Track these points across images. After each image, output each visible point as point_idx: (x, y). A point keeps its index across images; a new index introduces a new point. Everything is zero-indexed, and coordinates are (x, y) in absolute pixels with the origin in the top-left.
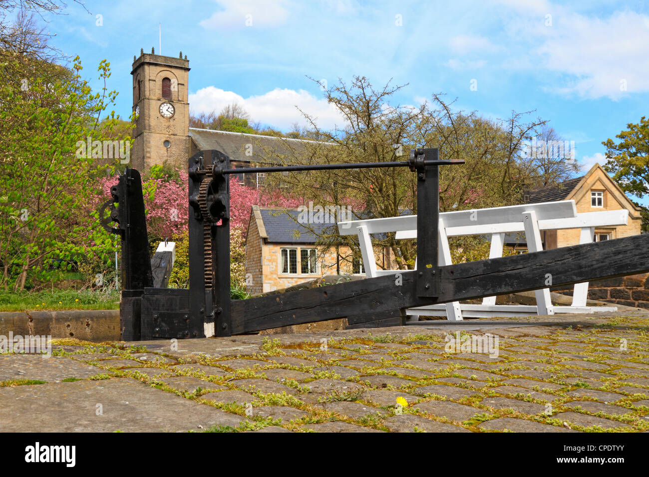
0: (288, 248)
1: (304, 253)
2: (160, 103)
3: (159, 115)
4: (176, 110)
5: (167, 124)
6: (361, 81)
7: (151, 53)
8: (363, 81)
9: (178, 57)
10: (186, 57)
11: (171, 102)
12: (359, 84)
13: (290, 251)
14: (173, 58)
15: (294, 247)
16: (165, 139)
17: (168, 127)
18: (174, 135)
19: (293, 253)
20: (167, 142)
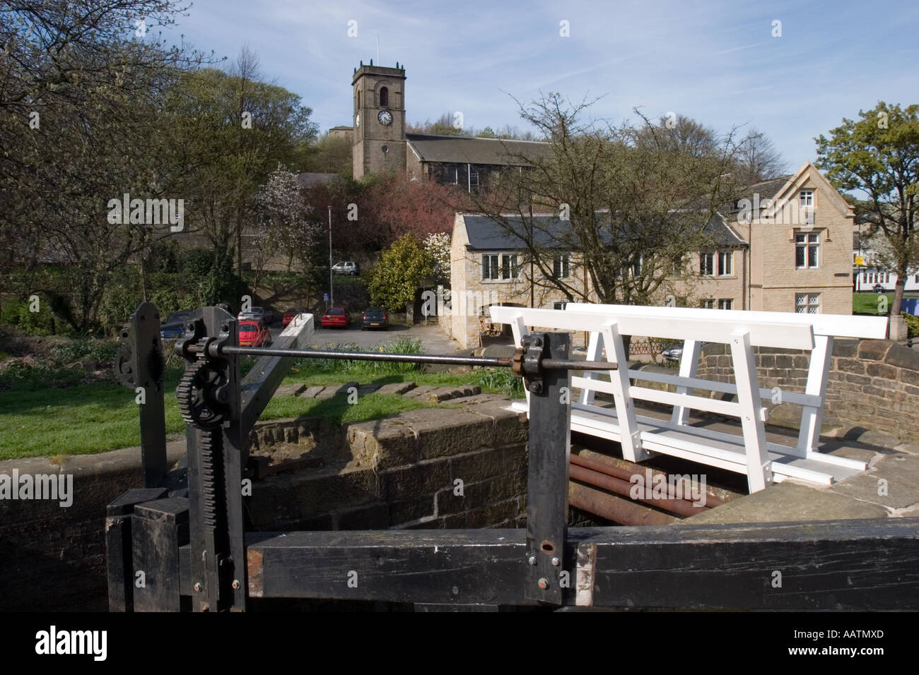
0: (490, 254)
1: (505, 259)
2: (378, 111)
3: (378, 122)
4: (394, 117)
5: (385, 130)
6: (555, 97)
7: (369, 64)
8: (557, 96)
9: (395, 67)
10: (402, 67)
11: (389, 110)
12: (553, 100)
13: (492, 257)
14: (390, 69)
15: (494, 253)
16: (382, 145)
17: (387, 133)
18: (391, 140)
19: (495, 259)
20: (384, 148)
